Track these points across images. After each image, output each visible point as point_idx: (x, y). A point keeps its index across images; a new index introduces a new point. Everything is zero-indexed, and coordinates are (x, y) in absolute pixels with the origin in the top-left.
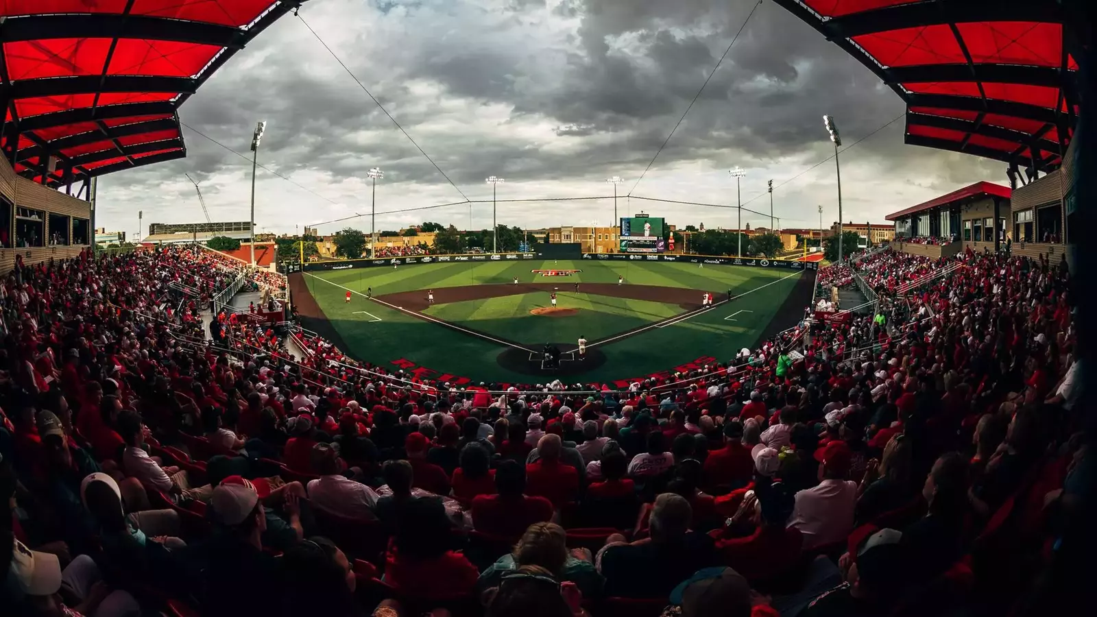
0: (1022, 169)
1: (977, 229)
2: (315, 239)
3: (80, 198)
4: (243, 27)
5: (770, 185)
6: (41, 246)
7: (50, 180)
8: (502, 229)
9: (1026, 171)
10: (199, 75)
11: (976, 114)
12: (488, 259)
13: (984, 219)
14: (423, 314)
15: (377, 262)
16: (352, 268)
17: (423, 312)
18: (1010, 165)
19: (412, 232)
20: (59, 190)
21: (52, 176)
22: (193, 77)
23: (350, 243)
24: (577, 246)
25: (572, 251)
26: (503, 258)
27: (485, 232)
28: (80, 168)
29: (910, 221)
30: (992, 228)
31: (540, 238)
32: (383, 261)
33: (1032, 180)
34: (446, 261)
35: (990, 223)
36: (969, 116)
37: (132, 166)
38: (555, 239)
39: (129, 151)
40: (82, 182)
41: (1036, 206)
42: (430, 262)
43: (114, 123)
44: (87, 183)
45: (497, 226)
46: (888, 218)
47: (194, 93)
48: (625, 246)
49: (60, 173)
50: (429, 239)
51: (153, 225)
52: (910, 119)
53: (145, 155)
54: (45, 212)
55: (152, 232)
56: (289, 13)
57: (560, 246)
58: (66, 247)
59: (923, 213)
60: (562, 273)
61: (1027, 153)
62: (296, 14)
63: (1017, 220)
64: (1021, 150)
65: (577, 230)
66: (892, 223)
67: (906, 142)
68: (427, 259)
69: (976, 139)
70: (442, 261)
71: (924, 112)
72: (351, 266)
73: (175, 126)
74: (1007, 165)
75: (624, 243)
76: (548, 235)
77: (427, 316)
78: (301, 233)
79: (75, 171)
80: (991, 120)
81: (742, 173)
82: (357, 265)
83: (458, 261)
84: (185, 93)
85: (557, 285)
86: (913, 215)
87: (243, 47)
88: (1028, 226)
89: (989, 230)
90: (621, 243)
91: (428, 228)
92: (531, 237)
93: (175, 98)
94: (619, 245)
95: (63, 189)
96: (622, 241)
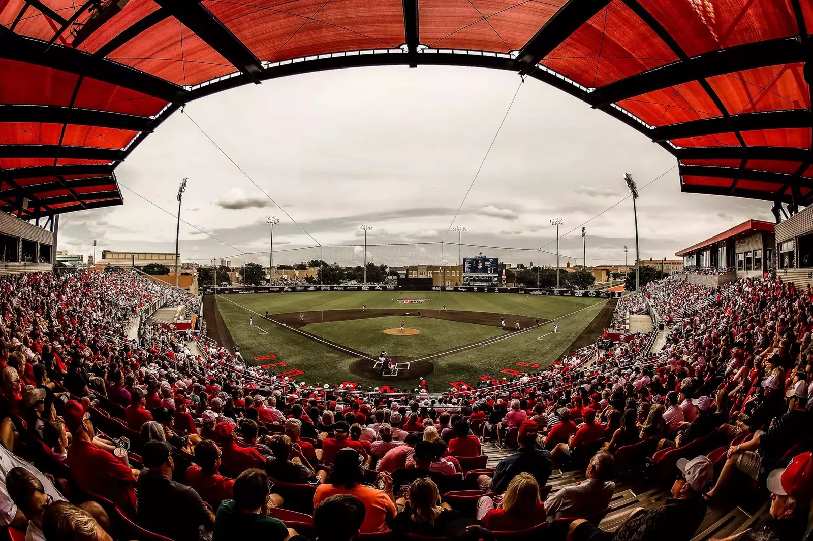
0: (785, 205)
1: (748, 260)
2: (228, 269)
3: (46, 229)
4: (152, 118)
5: (583, 231)
6: (16, 261)
7: (23, 214)
8: (370, 267)
9: (788, 207)
10: (126, 148)
11: (740, 161)
12: (359, 289)
13: (754, 251)
14: (301, 331)
15: (273, 289)
16: (254, 293)
17: (301, 329)
18: (775, 204)
19: (302, 267)
20: (30, 222)
21: (26, 211)
22: (123, 149)
23: (253, 274)
24: (430, 281)
25: (424, 285)
26: (372, 289)
27: (359, 269)
28: (46, 207)
29: (695, 256)
30: (760, 259)
31: (403, 274)
32: (278, 289)
33: (793, 214)
34: (327, 290)
35: (760, 254)
36: (734, 165)
37: (84, 209)
38: (414, 275)
39: (80, 198)
40: (47, 217)
41: (796, 237)
42: (315, 291)
43: (69, 179)
44: (51, 218)
45: (367, 264)
46: (677, 255)
47: (123, 161)
48: (467, 281)
49: (32, 210)
50: (314, 272)
51: (104, 251)
52: (682, 171)
53: (94, 201)
54: (19, 237)
55: (104, 257)
56: (178, 110)
57: (416, 281)
58: (34, 264)
59: (705, 249)
60: (415, 302)
61: (789, 192)
62: (182, 111)
63: (781, 250)
64: (784, 189)
65: (430, 268)
66: (681, 258)
67: (682, 191)
68: (312, 288)
69: (742, 184)
70: (324, 290)
71: (695, 164)
72: (253, 291)
73: (113, 182)
74: (772, 204)
75: (466, 278)
76: (407, 272)
77: (304, 332)
78: (218, 265)
79: (42, 209)
80: (753, 165)
81: (561, 222)
82: (256, 290)
83: (336, 290)
84: (118, 161)
85: (408, 311)
86: (697, 252)
87: (152, 132)
88: (791, 254)
89: (758, 260)
90: (464, 278)
91: (314, 264)
92: (394, 272)
93: (111, 163)
94: (462, 279)
95: (33, 222)
96: (464, 277)
